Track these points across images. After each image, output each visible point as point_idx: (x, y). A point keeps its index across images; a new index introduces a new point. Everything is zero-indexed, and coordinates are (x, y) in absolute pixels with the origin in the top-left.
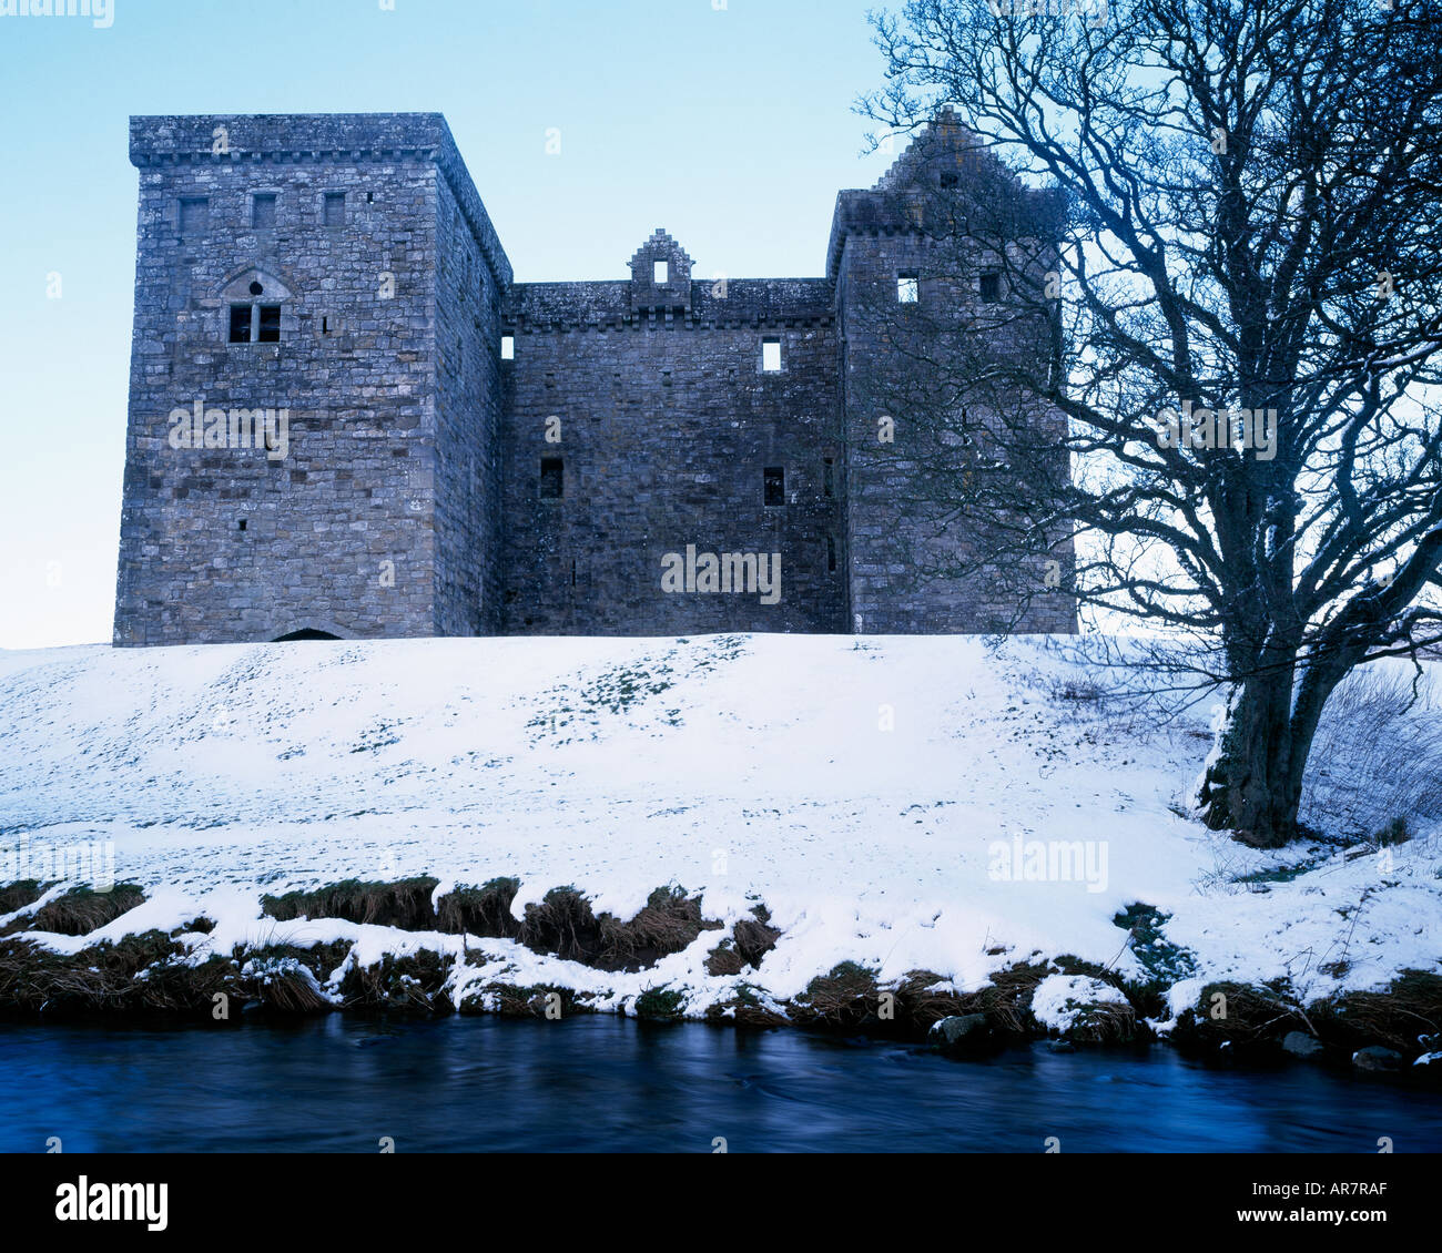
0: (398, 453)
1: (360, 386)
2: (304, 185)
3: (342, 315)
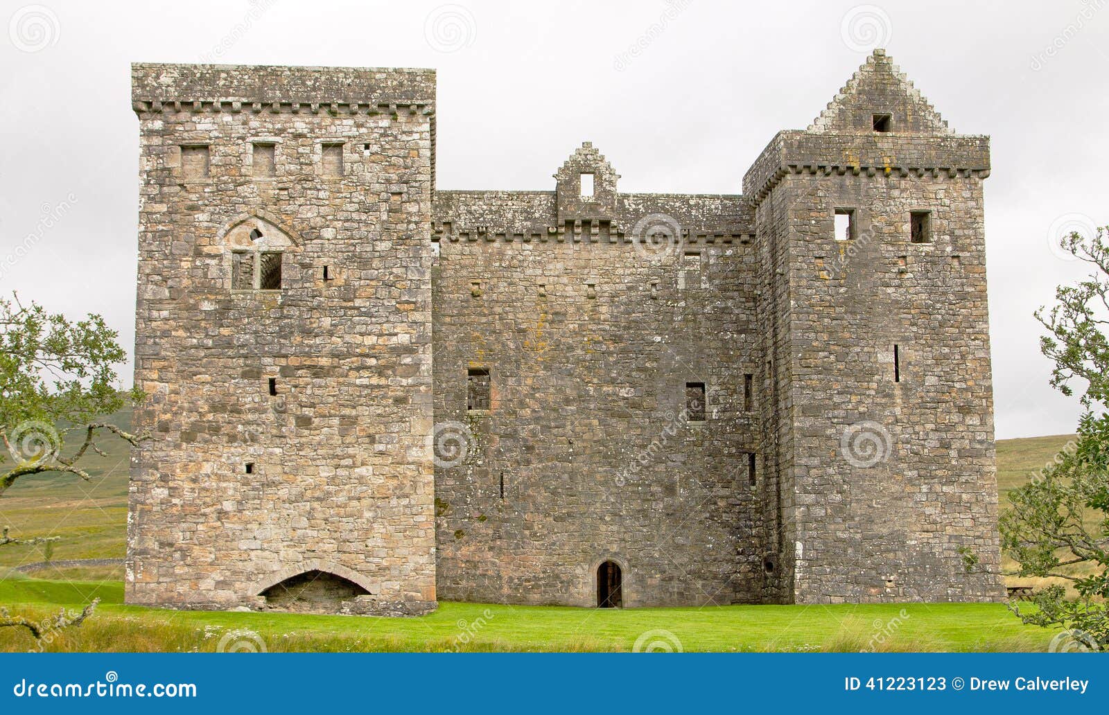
0: (399, 401)
1: (362, 334)
2: (301, 136)
3: (341, 265)
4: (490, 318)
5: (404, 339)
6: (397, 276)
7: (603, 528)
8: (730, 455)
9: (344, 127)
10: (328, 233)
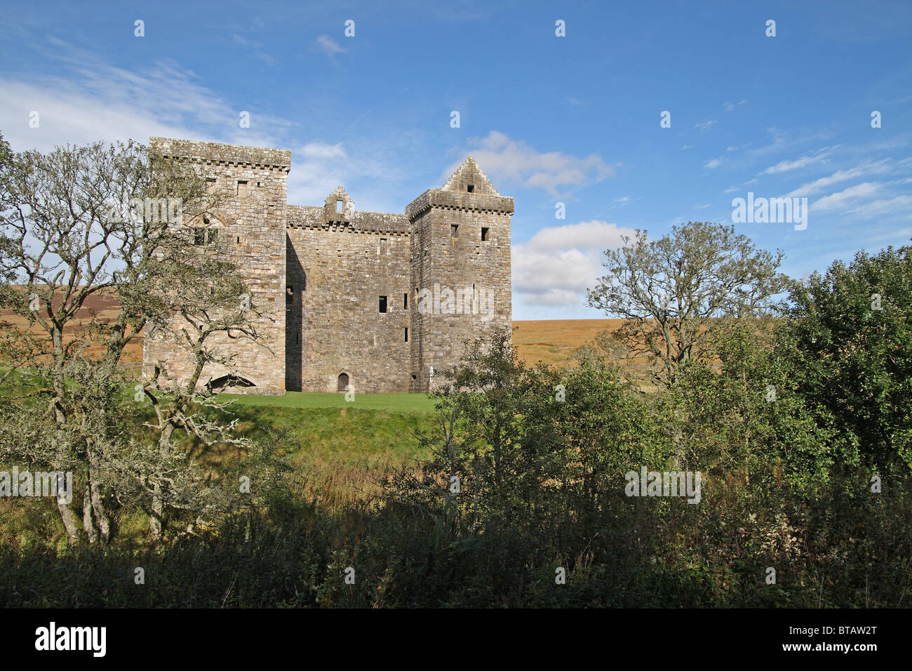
0: (271, 299)
1: (254, 269)
2: (228, 176)
3: (246, 237)
4: (294, 263)
5: (273, 272)
6: (271, 243)
7: (342, 358)
8: (397, 328)
9: (248, 174)
10: (240, 222)
